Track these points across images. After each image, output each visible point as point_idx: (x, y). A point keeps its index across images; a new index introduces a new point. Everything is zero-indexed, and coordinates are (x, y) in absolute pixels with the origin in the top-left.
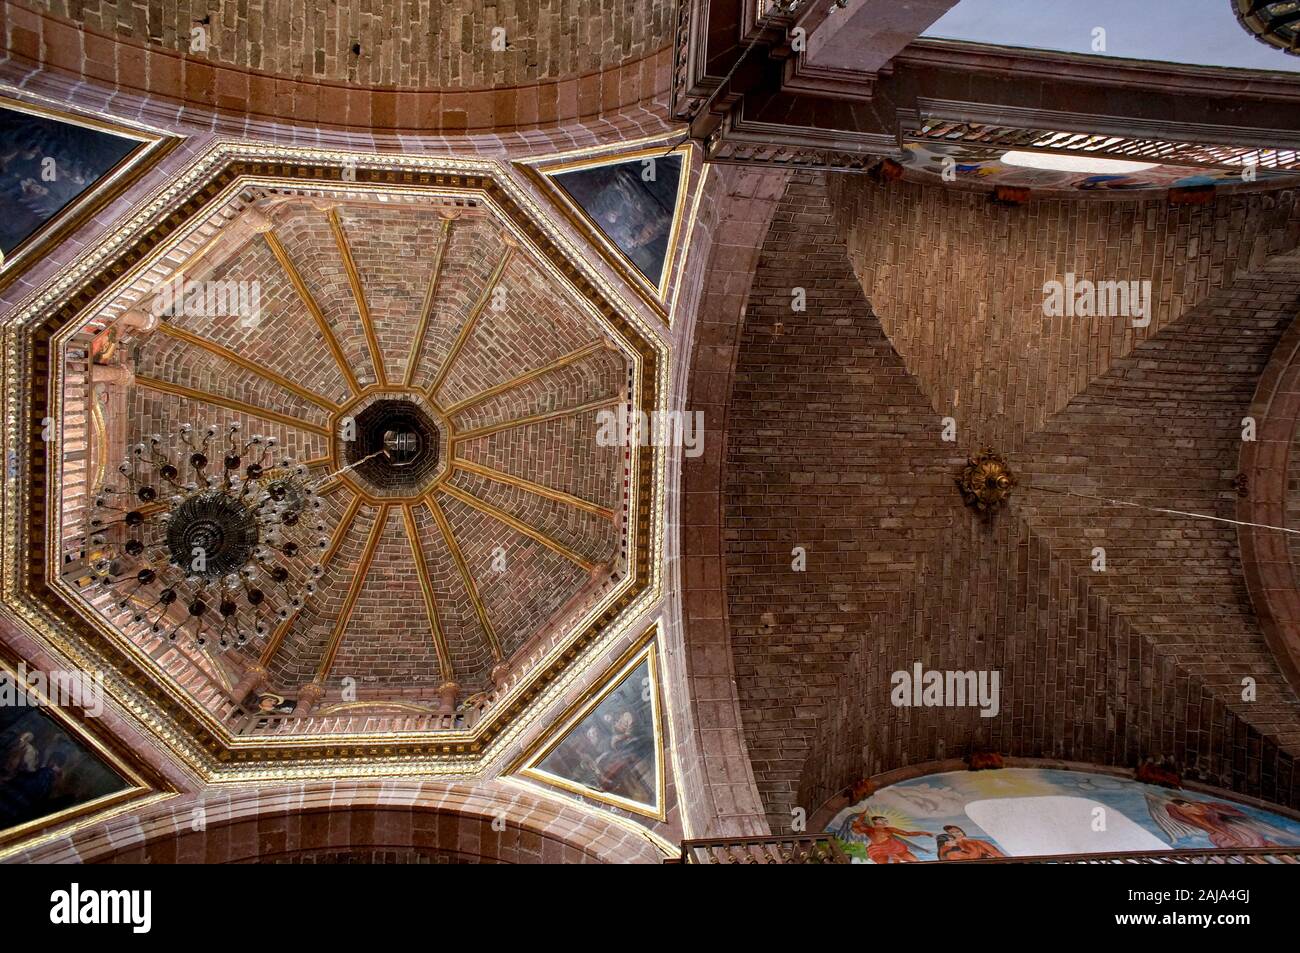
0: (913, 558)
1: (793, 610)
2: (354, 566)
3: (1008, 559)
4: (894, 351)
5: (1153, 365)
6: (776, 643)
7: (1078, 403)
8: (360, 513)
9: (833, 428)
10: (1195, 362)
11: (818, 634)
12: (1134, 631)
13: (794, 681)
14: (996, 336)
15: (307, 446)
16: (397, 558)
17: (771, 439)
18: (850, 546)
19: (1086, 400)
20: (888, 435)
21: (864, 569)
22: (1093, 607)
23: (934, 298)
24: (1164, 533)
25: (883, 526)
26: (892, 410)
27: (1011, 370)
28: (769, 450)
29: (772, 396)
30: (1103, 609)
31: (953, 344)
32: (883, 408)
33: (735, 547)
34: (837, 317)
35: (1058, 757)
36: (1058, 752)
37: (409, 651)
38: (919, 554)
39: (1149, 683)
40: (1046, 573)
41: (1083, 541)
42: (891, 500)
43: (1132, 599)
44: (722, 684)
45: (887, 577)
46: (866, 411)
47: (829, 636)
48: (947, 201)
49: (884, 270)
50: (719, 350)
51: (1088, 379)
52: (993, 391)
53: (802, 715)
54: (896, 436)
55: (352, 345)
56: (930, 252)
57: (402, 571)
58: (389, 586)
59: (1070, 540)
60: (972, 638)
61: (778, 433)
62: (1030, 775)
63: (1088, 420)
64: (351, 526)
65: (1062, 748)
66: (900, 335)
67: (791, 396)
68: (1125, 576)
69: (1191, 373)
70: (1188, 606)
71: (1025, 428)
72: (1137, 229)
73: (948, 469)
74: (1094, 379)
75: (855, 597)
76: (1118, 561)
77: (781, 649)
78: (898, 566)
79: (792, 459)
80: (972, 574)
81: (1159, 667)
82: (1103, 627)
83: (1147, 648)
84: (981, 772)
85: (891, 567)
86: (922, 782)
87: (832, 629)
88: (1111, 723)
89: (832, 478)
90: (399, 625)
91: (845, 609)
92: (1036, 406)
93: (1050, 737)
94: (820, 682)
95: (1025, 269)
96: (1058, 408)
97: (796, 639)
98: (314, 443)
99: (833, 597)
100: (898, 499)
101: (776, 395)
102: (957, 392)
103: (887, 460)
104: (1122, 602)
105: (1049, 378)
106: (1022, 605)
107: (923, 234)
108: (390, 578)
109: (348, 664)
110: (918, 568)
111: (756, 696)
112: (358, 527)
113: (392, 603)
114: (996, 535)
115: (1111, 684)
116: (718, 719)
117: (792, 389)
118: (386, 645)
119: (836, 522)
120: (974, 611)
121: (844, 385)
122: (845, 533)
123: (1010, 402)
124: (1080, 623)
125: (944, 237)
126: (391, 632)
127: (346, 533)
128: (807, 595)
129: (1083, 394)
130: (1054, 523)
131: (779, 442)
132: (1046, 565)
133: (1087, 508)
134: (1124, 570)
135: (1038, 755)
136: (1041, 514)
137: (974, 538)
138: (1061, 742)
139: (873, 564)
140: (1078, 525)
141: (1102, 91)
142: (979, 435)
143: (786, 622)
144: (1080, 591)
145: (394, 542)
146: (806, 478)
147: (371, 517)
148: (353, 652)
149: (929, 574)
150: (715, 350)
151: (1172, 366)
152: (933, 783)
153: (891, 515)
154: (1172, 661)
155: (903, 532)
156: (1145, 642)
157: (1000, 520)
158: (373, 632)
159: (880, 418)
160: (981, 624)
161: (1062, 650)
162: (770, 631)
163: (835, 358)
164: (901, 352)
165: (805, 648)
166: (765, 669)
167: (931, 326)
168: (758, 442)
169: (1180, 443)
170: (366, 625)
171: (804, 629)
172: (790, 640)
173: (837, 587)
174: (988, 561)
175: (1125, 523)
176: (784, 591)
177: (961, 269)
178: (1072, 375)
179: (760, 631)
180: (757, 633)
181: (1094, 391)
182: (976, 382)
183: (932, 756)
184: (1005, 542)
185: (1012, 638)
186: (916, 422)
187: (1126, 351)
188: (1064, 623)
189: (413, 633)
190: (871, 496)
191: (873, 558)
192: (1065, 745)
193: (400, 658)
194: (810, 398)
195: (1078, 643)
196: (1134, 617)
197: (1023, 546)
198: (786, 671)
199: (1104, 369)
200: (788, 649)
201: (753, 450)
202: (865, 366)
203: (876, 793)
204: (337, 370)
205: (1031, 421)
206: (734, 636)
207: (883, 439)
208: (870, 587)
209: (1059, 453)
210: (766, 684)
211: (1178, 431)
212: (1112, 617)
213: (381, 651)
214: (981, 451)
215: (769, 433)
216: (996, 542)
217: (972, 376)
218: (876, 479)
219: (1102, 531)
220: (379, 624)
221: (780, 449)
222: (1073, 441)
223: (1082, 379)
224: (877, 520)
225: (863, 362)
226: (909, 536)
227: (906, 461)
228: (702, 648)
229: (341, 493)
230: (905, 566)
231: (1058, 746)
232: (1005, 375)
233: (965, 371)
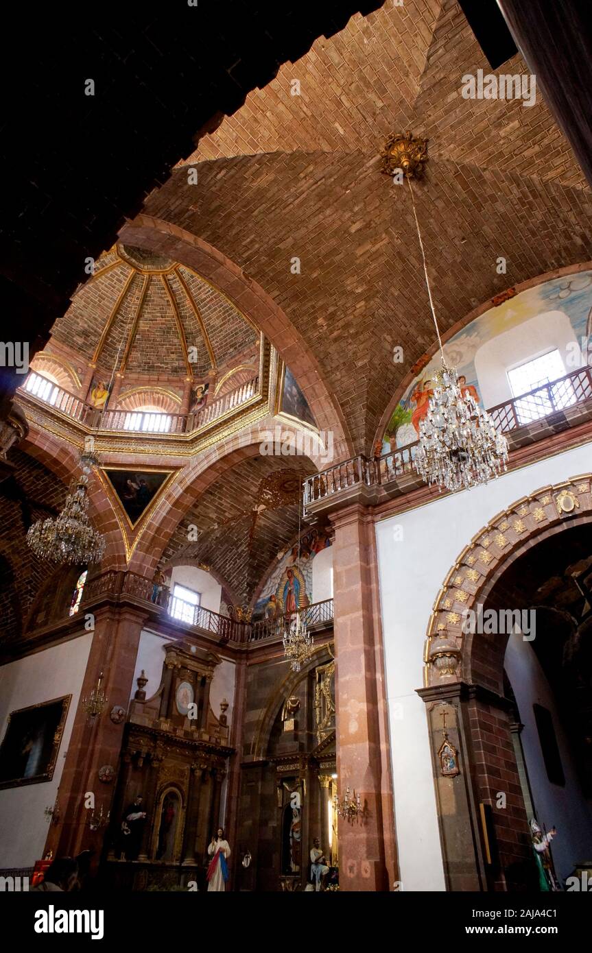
0: (384, 235)
1: (331, 309)
2: (188, 303)
3: (452, 188)
4: (268, 154)
6: (332, 332)
7: (437, 51)
8: (169, 280)
9: (278, 211)
11: (351, 314)
12: (565, 187)
13: (350, 347)
15: (121, 273)
16: (201, 288)
17: (252, 242)
18: (341, 256)
19: (442, 42)
20: (314, 187)
21: (358, 262)
22: (530, 183)
25: (353, 231)
26: (302, 175)
27: (366, 71)
28: (257, 246)
29: (231, 226)
30: (537, 183)
31: (307, 100)
32: (296, 180)
33: (281, 298)
36: (554, 267)
37: (236, 328)
38: (387, 231)
40: (484, 182)
41: (501, 142)
42: (348, 215)
43: (558, 161)
45: (374, 256)
46: (288, 188)
47: (358, 311)
50: (178, 247)
51: (429, 29)
52: (364, 98)
53: (360, 364)
54: (319, 183)
57: (208, 292)
58: (208, 302)
59: (491, 149)
60: (458, 243)
61: (253, 236)
62: (532, 295)
64: (172, 288)
65: (555, 264)
67: (240, 219)
68: (548, 146)
71: (408, 100)
73: (371, 170)
74: (434, 26)
75: (362, 281)
76: (538, 137)
77: (336, 333)
78: (377, 246)
79: (273, 240)
80: (433, 213)
82: (543, 193)
84: (503, 304)
85: (374, 249)
86: (462, 334)
87: (358, 306)
88: (579, 241)
89: (303, 231)
90: (225, 318)
91: (359, 290)
92: (404, 78)
93: (544, 262)
94: (363, 340)
96: (422, 70)
97: (341, 324)
98: (122, 269)
99: (349, 288)
100: (351, 211)
101: (232, 225)
102: (337, 125)
103: (326, 198)
104: (550, 169)
105: (401, 53)
106: (479, 207)
108: (205, 299)
109: (219, 349)
110: (392, 238)
111: (334, 365)
112: (174, 286)
113: (215, 310)
114: (434, 181)
115: (566, 221)
116: (316, 395)
117: (236, 216)
118: (226, 331)
119: (323, 249)
120: (449, 229)
121: (261, 193)
122: (334, 251)
123: (382, 93)
124: (527, 197)
126: (224, 324)
127: (172, 293)
128: (334, 297)
129: (434, 42)
130: (471, 145)
131: (257, 239)
132: (480, 177)
133: (495, 114)
134: (546, 141)
135: (541, 272)
136: (459, 145)
137: (419, 193)
138: (553, 261)
139: (361, 256)
140: (494, 133)
142: (376, 133)
143: (331, 317)
144: (515, 180)
145: (193, 281)
146: (290, 241)
147: (175, 278)
148: (217, 342)
149: (401, 235)
150: (176, 249)
152: (469, 333)
153: (354, 223)
155: (368, 226)
156: (576, 191)
157: (431, 171)
158: (218, 328)
159: (299, 185)
160: (459, 233)
161: (523, 217)
162: (326, 328)
163: (240, 187)
164: (274, 148)
165: (347, 325)
166: (332, 349)
167: (281, 107)
168: (247, 248)
170: (213, 326)
171: (342, 316)
172: (338, 326)
173: (348, 282)
174: (438, 198)
176: (321, 303)
178: (416, 35)
179: (321, 331)
180: (320, 333)
181: (442, 32)
182: (347, 104)
183: (470, 309)
184: (443, 180)
185: (485, 227)
186: (323, 167)
188: (515, 203)
189: (233, 318)
190: (334, 222)
191: (359, 252)
192: (556, 262)
193: (236, 334)
194: (249, 211)
195: (531, 208)
196: (561, 176)
197: (457, 176)
198: (343, 345)
199: (437, 10)
200: (339, 331)
201: (249, 252)
202: (261, 173)
205: (407, 92)
206: (309, 340)
207: (314, 190)
208: (367, 269)
209: (446, 95)
210: (336, 356)
212: (546, 185)
213: (227, 335)
214: (386, 140)
215: (249, 240)
216: (437, 185)
217: (339, 103)
218: (328, 212)
219: (516, 123)
220: (218, 322)
221: (262, 241)
222: (452, 77)
223: (425, 33)
224: (347, 231)
225: (257, 174)
226: (373, 225)
227: (338, 189)
228: (294, 362)
229: (154, 278)
230: (381, 243)
231: (553, 263)
232: (363, 79)
233: (333, 107)
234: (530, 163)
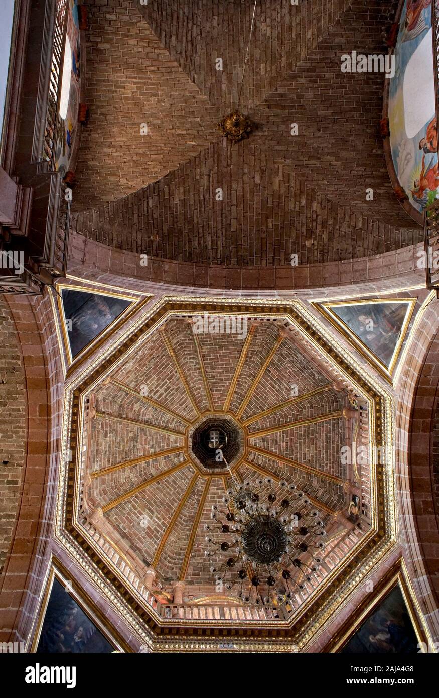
0: (277, 166)
1: (304, 230)
2: (281, 464)
3: (277, 115)
4: (165, 176)
5: (173, 38)
6: (322, 239)
7: (194, 78)
8: (252, 461)
9: (207, 209)
10: (172, 16)
11: (317, 217)
12: (315, 48)
13: (342, 229)
14: (158, 122)
15: (217, 489)
16: (276, 441)
17: (213, 241)
18: (270, 200)
19: (192, 73)
20: (211, 179)
21: (282, 192)
22: (303, 70)
23: (138, 154)
24: (263, 32)
25: (259, 182)
26: (198, 177)
27: (176, 113)
28: (219, 243)
29: (190, 240)
30: (304, 64)
31: (163, 145)
32: (196, 182)
33: (271, 261)
34: (148, 207)
35: (383, 89)
36: (380, 89)
37: (326, 435)
38: (274, 163)
39: (343, 40)
40: (285, 95)
41: (267, 75)
42: (246, 177)
43: (298, 49)
44: (343, 268)
45: (286, 180)
46: (198, 191)
47: (318, 211)
48: (86, 148)
49: (123, 182)
51: (181, 73)
52: (187, 124)
53: (360, 225)
54: (211, 175)
55: (163, 465)
56: (113, 157)
57: (284, 438)
58: (291, 446)
59: (267, 82)
60: (319, 134)
61: (210, 238)
62: (392, 104)
63: (203, 73)
64: (259, 465)
65: (378, 87)
66: (157, 173)
67: (190, 231)
68: (286, 53)
69: (178, 17)
70: (302, 19)
71: (207, 106)
72: (101, 46)
73: (229, 147)
74: (181, 70)
75: (298, 197)
76: (278, 56)
77: (325, 236)
78: (281, 174)
79: (224, 231)
80: (285, 134)
81: (334, 35)
82: (313, 65)
83: (325, 41)
84: (390, 130)
85: (281, 177)
86: (396, 161)
87: (314, 209)
89: (234, 209)
90: (312, 440)
91: (303, 202)
92: (195, 100)
93: (372, 93)
94: (343, 216)
95: (123, 106)
96: (197, 88)
97: (319, 228)
98: (215, 485)
99: (297, 208)
100: (245, 174)
101: (190, 239)
102: (188, 143)
103: (225, 180)
104: (300, 54)
105: (181, 93)
106: (301, 108)
107: (104, 161)
108: (287, 445)
109: (333, 468)
110: (282, 163)
111: (350, 250)
112: (260, 462)
113: (300, 444)
114: (264, 122)
116: (363, 270)
117: (186, 230)
118: (323, 447)
119: (258, 207)
120: (304, 133)
121: (184, 202)
122: (263, 202)
123: (193, 114)
124: (311, 77)
125: (105, 150)
126: (316, 444)
127: (263, 468)
128: (296, 222)
129: (189, 75)
130: (258, 91)
131: (215, 237)
132: (280, 95)
133: (250, 72)
134: (283, 53)
135: (381, 99)
136: (253, 97)
137: (266, 133)
138: (375, 87)
139: (280, 188)
140: (259, 78)
141: (27, 65)
142: (211, 131)
143: (310, 233)
144: (294, 77)
145: (268, 443)
146: (234, 223)
147: (255, 455)
148: (326, 465)
149: (285, 158)
150: (166, 272)
151: (174, 28)
152: (397, 155)
153: (254, 178)
154: (331, 28)
155: (263, 172)
156: (322, 42)
157: (256, 119)
158: (316, 454)
159: (202, 184)
160: (311, 130)
161: (326, 86)
162: (315, 242)
163: (170, 207)
164: (167, 172)
165: (324, 224)
166: (335, 245)
167: (153, 156)
168: (215, 249)
169: (215, 24)
170: (312, 457)
171: (314, 224)
172: (320, 231)
173: (292, 206)
174: (278, 126)
175: (258, 53)
176: (294, 235)
177: (122, 140)
178: (179, 81)
179: (316, 247)
180: (316, 249)
181: (187, 69)
182: (183, 132)
183: (382, 156)
184: (268, 117)
185: (319, 113)
186: (204, 165)
187: (166, 52)
188: (311, 86)
189: (316, 432)
190: (243, 188)
191: (276, 187)
192: (376, 85)
193: (330, 439)
194: (191, 222)
195: (321, 78)
196: (308, 48)
197: (270, 107)
198: (337, 234)
199: (176, 64)
200: (325, 232)
201: (219, 251)
202: (174, 191)
203: (402, 185)
204: (176, 473)
205: (203, 103)
206: (318, 261)
207: (213, 181)
208: (292, 189)
209: (220, 88)
210: (343, 245)
211: (209, 25)
212: (308, 60)
213: (326, 450)
214: (219, 129)
215: (210, 243)
216: (268, 122)
217: (179, 135)
218: (234, 186)
219: (263, 65)
220: (312, 450)
221: (219, 237)
222: (214, 81)
223: (181, 76)
224: (256, 185)
225: (172, 193)
226: (265, 168)
227: (225, 170)
228: (324, 278)
229: (242, 471)
230: (281, 170)
231: (377, 88)
232: (179, 117)
233: (177, 138)
234: (289, 65)
